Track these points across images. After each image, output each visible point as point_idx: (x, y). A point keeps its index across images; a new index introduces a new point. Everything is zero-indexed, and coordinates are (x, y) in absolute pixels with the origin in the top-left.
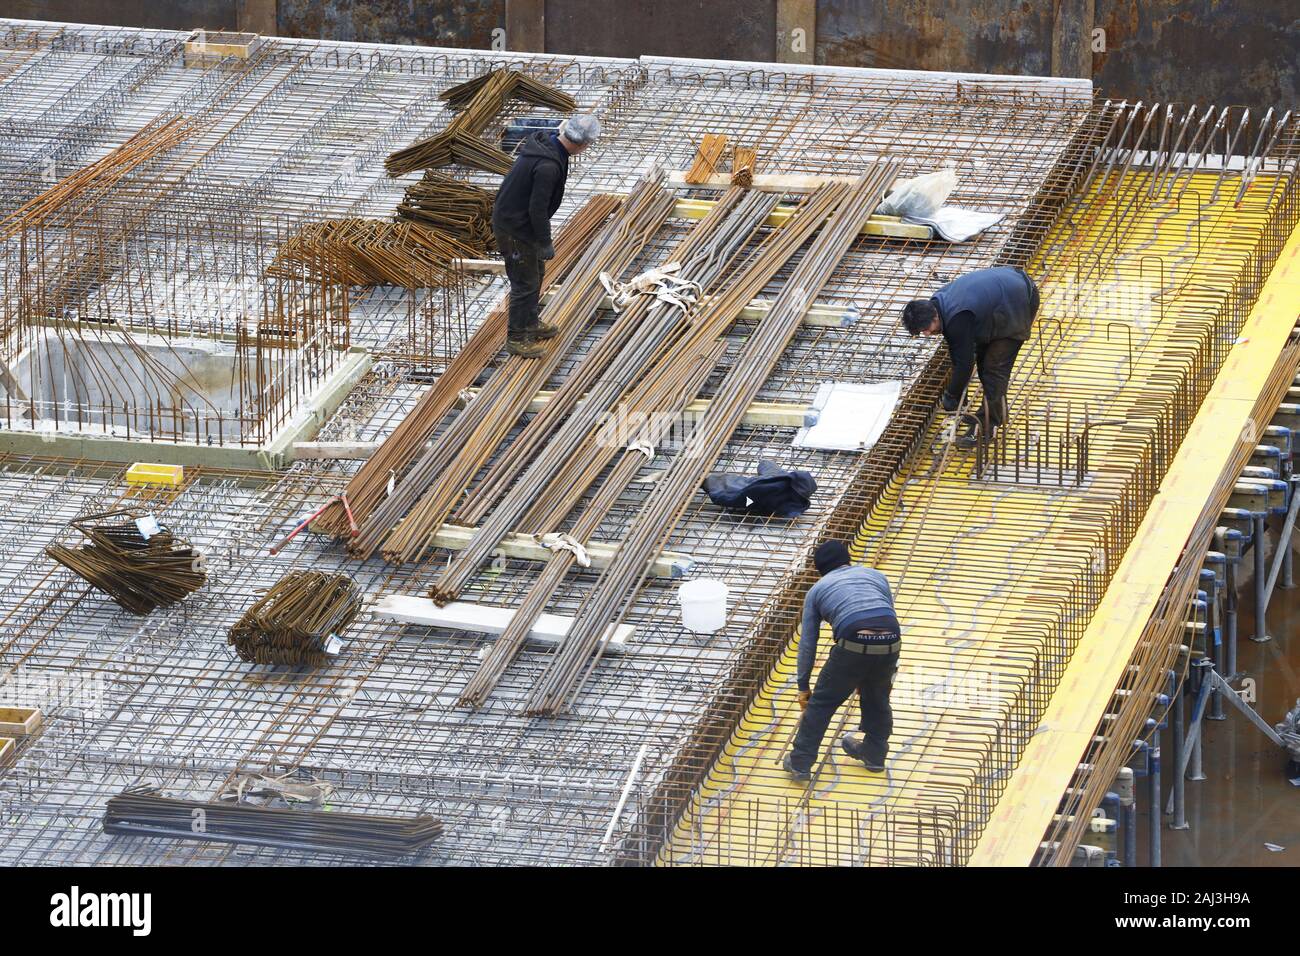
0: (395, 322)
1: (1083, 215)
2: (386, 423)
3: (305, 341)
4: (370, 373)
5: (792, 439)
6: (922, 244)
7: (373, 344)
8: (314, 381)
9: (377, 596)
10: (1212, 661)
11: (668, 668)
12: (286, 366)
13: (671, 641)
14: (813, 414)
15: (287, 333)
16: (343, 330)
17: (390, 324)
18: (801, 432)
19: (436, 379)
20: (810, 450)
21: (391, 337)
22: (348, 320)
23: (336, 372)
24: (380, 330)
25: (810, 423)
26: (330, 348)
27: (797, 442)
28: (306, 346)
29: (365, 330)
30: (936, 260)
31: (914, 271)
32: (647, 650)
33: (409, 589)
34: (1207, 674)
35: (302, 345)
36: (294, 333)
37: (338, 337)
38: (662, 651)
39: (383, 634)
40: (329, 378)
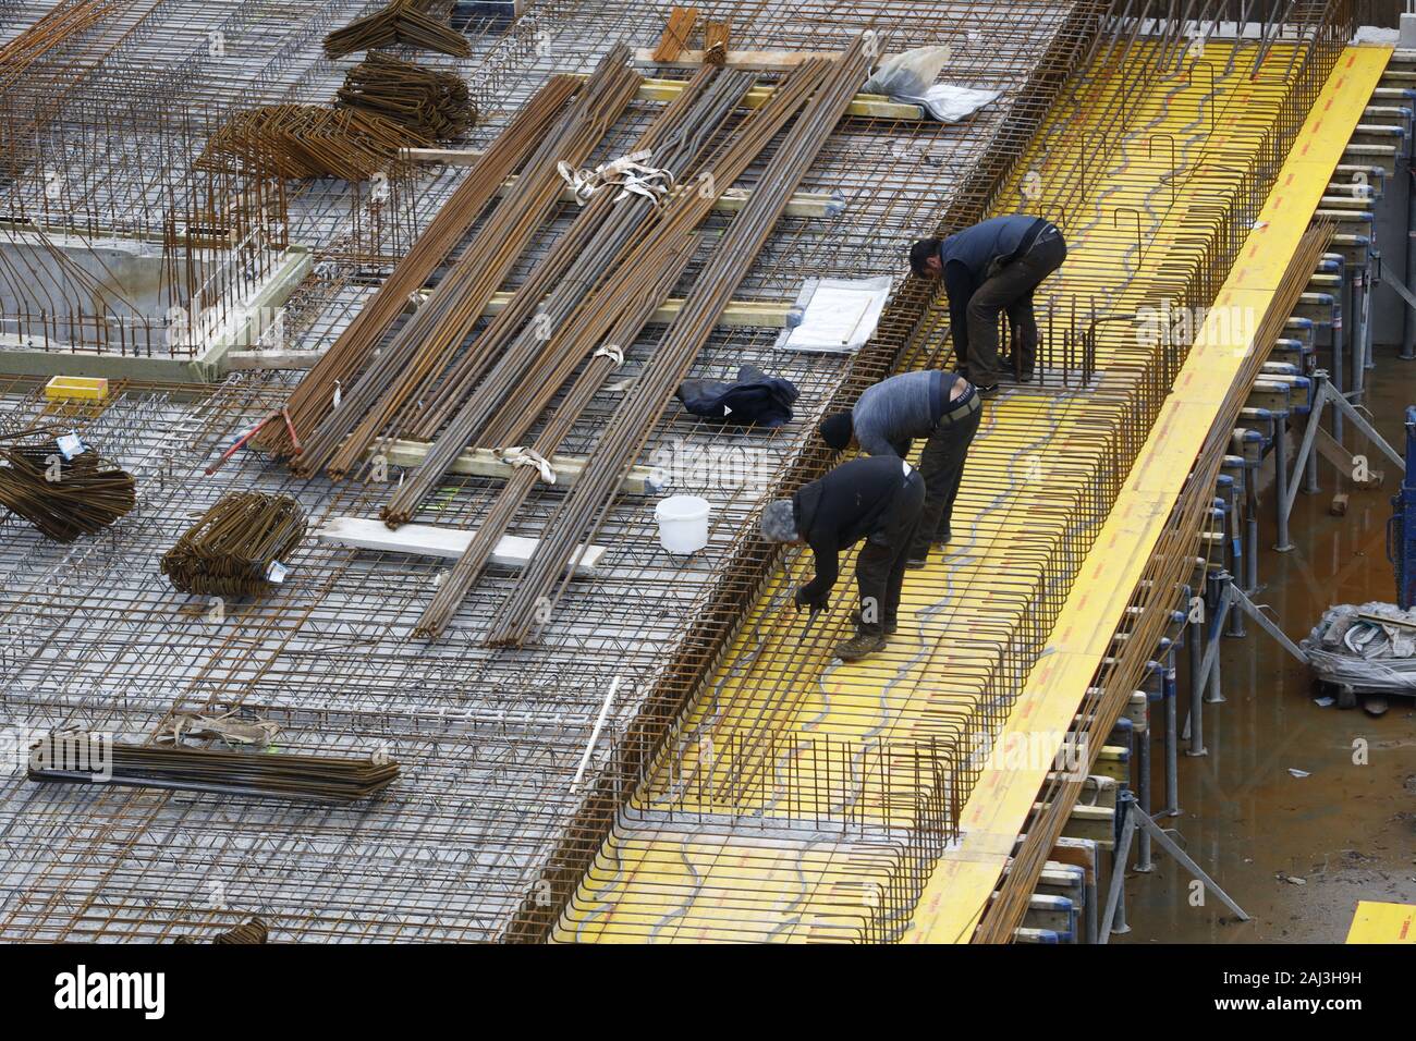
0: (338, 218)
1: (1087, 90)
2: (330, 330)
3: (240, 241)
4: (311, 274)
5: (774, 341)
6: (913, 125)
7: (314, 243)
8: (250, 285)
9: (323, 518)
10: (1231, 573)
11: (642, 592)
12: (219, 269)
13: (645, 563)
14: (798, 313)
15: (219, 232)
16: (281, 228)
17: (333, 221)
18: (783, 334)
19: (383, 280)
20: (794, 353)
21: (333, 235)
22: (286, 217)
23: (273, 275)
24: (322, 228)
25: (793, 323)
26: (267, 248)
27: (779, 344)
28: (241, 246)
29: (305, 228)
30: (928, 142)
31: (904, 155)
32: (620, 573)
33: (358, 510)
34: (1225, 588)
35: (236, 245)
36: (227, 232)
37: (276, 236)
38: (635, 574)
39: (331, 560)
40: (267, 281)
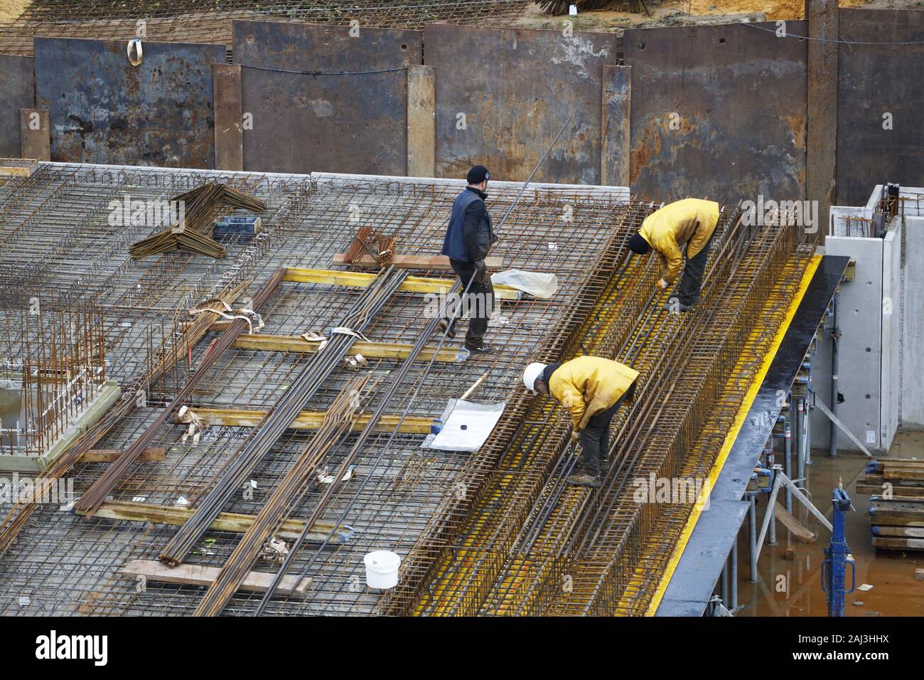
0: (138, 363)
1: (625, 282)
2: (132, 436)
3: (73, 378)
4: (119, 400)
5: (421, 443)
6: (513, 303)
7: (121, 379)
8: (79, 408)
9: (125, 561)
10: (721, 598)
11: (336, 608)
12: (59, 397)
13: (337, 589)
14: (438, 425)
15: (59, 373)
16: (100, 369)
17: (134, 365)
18: (430, 437)
19: (167, 404)
20: (436, 451)
21: (135, 374)
22: (104, 363)
23: (94, 401)
24: (127, 369)
25: (435, 431)
26: (91, 382)
27: (424, 445)
28: (73, 381)
29: (116, 369)
30: (522, 315)
31: (507, 322)
32: (321, 596)
33: (148, 555)
34: (717, 607)
35: (71, 381)
36: (64, 373)
37: (97, 375)
38: (331, 596)
40: (90, 404)
